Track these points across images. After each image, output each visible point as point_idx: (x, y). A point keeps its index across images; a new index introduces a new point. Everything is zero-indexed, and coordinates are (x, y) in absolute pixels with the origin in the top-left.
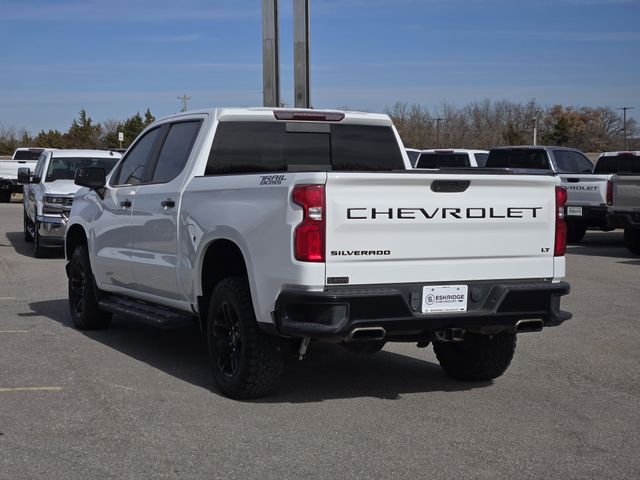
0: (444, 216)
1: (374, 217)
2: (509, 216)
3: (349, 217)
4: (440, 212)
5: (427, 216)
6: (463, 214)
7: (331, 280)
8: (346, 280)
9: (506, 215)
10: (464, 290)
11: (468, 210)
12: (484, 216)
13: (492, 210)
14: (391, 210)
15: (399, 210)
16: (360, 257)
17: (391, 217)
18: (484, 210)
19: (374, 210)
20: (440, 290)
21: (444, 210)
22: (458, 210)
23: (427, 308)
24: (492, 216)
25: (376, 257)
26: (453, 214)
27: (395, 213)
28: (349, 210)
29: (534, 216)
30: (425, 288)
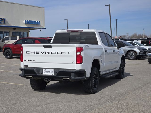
0: (46, 53)
1: (31, 53)
2: (62, 54)
3: (26, 53)
4: (45, 53)
5: (42, 53)
6: (50, 53)
7: (24, 66)
8: (27, 66)
9: (61, 53)
10: (53, 70)
11: (51, 52)
12: (55, 54)
13: (57, 52)
14: (34, 52)
15: (36, 52)
16: (29, 61)
17: (34, 53)
18: (55, 52)
19: (31, 52)
20: (47, 70)
21: (46, 52)
22: (49, 52)
23: (45, 73)
24: (57, 53)
25: (32, 62)
26: (48, 53)
27: (35, 53)
28: (26, 52)
29: (69, 54)
30: (43, 69)
